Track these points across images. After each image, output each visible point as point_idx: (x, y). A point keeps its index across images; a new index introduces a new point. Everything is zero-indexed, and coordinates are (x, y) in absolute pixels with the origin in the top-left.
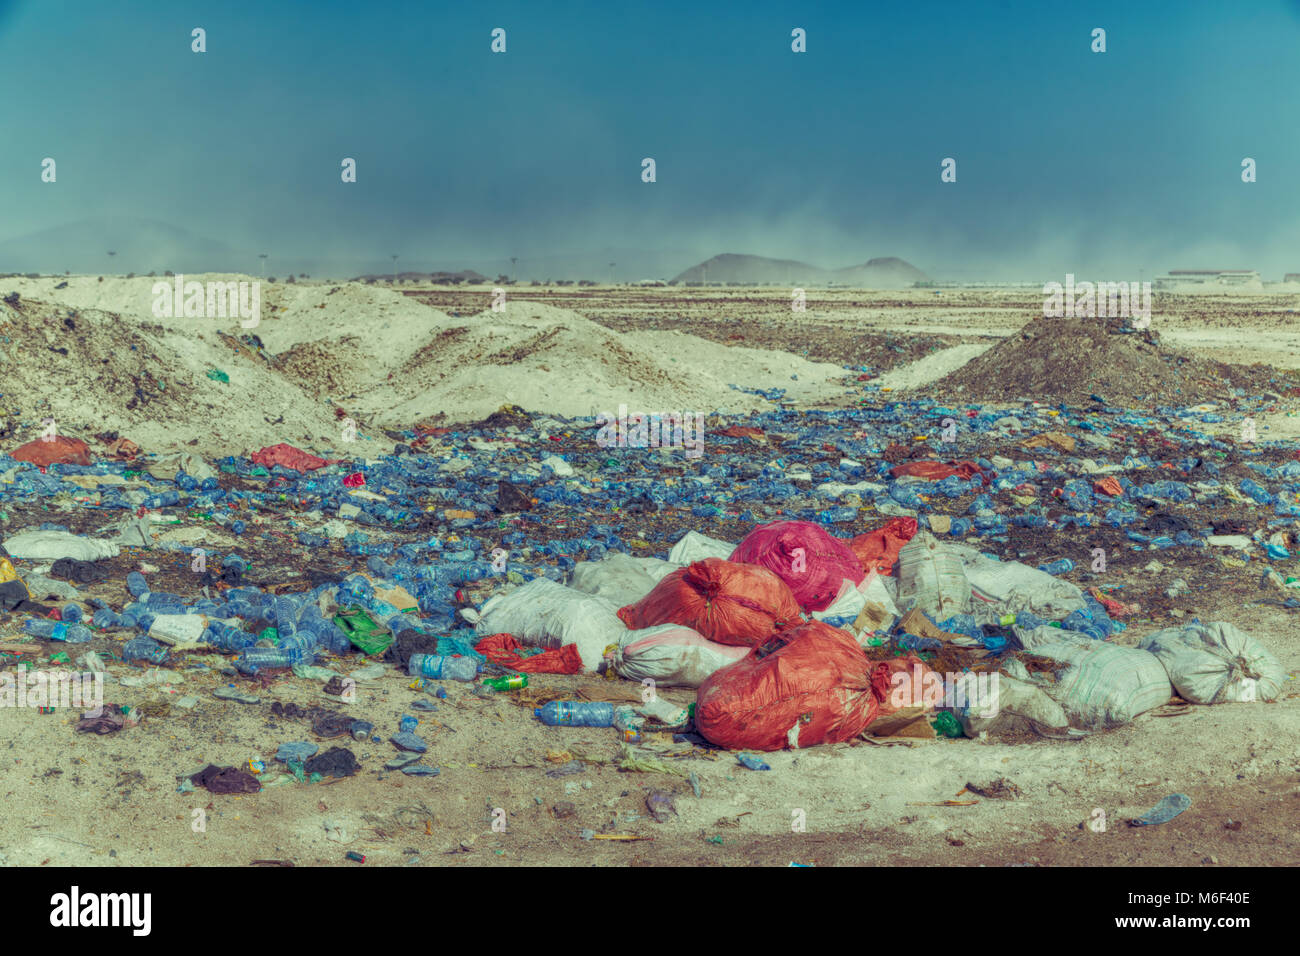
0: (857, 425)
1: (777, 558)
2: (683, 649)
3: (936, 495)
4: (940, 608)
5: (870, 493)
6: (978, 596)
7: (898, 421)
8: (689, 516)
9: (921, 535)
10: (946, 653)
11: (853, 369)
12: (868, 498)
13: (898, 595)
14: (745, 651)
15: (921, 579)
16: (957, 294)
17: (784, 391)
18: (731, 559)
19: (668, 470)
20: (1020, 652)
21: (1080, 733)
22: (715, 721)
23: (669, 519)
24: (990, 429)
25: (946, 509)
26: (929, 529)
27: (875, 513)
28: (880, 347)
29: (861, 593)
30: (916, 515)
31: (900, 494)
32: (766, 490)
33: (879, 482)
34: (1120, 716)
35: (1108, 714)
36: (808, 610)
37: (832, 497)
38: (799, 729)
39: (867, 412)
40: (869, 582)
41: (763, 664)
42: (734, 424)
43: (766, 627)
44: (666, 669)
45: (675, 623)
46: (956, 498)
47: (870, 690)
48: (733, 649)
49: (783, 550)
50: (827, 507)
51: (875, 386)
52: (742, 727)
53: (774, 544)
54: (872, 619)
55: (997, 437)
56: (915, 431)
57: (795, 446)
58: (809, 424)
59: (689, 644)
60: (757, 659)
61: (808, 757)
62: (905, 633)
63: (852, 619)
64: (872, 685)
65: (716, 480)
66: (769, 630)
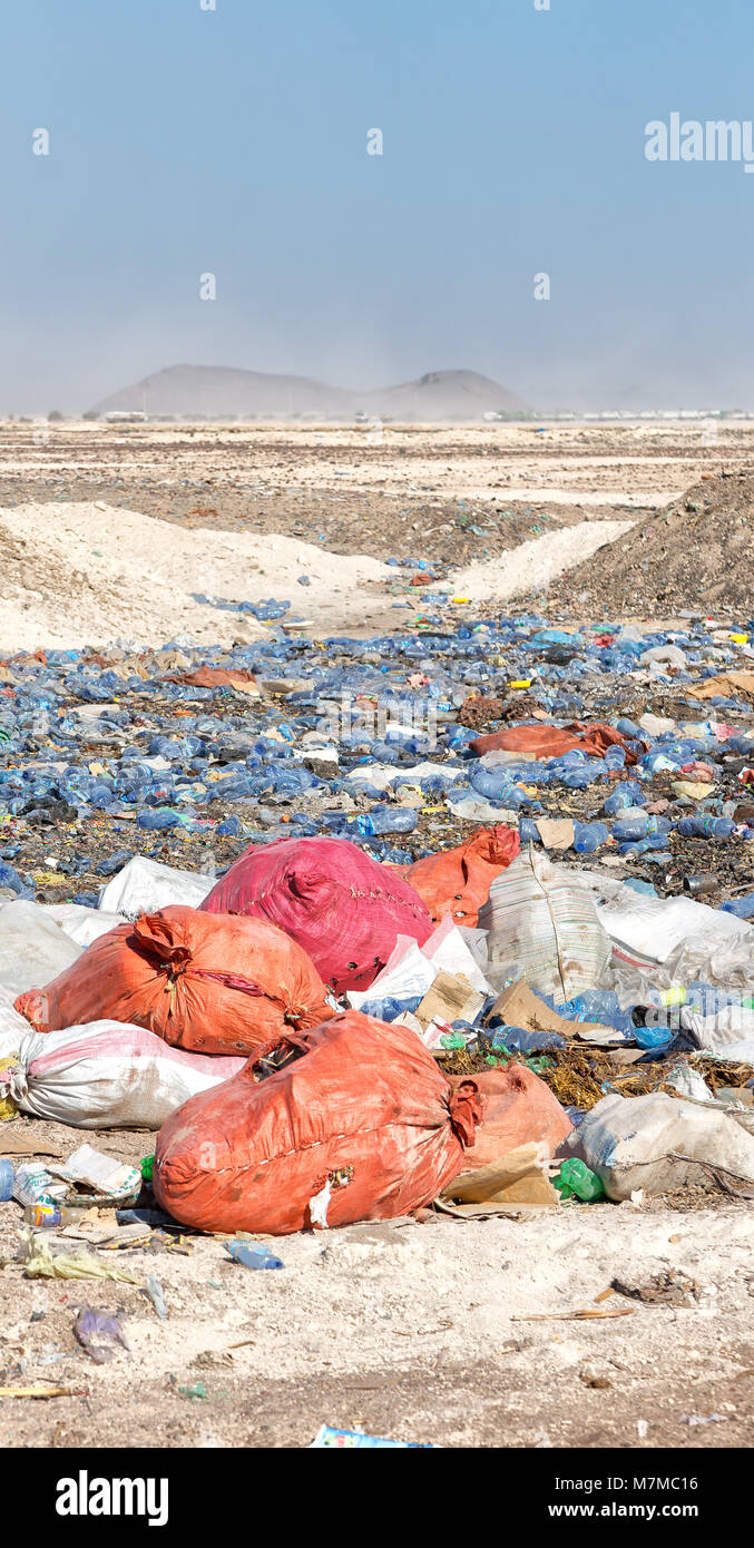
0: (412, 663)
1: (285, 902)
2: (129, 1063)
3: (549, 785)
4: (560, 979)
5: (437, 782)
6: (623, 957)
7: (480, 655)
8: (132, 829)
9: (526, 857)
10: (572, 1056)
11: (402, 565)
12: (436, 790)
13: (490, 959)
14: (239, 1064)
15: (527, 932)
16: (575, 433)
17: (288, 604)
18: (205, 906)
19: (93, 746)
20: (696, 1055)
22: (187, 1187)
23: (98, 833)
24: (635, 668)
25: (565, 808)
26: (539, 844)
27: (448, 816)
28: (448, 528)
29: (429, 958)
30: (515, 820)
31: (487, 783)
32: (263, 780)
33: (453, 764)
36: (339, 985)
37: (375, 791)
38: (329, 1197)
39: (429, 641)
40: (440, 941)
41: (267, 1088)
42: (203, 664)
43: (272, 1024)
44: (101, 1098)
45: (116, 1019)
46: (582, 788)
47: (448, 1127)
48: (215, 1060)
49: (295, 888)
50: (366, 808)
51: (441, 594)
52: (232, 1195)
53: (281, 878)
54: (448, 1003)
55: (647, 680)
56: (509, 672)
57: (310, 702)
58: (331, 663)
59: (138, 1054)
60: (256, 1079)
61: (346, 1244)
62: (503, 1024)
63: (414, 1003)
64: (450, 1119)
65: (177, 763)
66: (276, 1028)
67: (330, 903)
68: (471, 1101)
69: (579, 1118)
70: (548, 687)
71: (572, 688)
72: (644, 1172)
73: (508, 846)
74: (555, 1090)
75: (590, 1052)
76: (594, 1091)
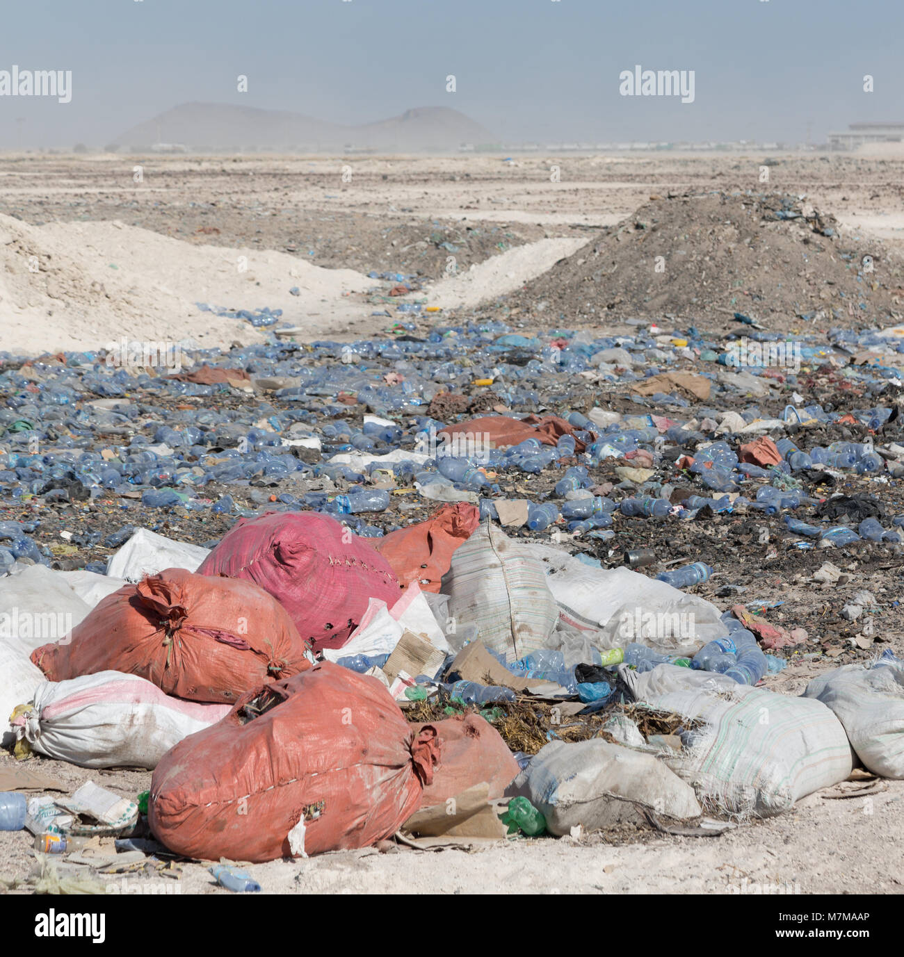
0: (388, 364)
1: (270, 569)
2: (130, 708)
3: (507, 470)
4: (513, 640)
5: (408, 467)
6: (569, 621)
7: (449, 356)
8: (138, 506)
9: (485, 530)
10: (520, 709)
11: (382, 278)
13: (450, 622)
14: (225, 710)
15: (484, 597)
16: (537, 161)
18: (201, 570)
19: (105, 436)
20: (631, 706)
21: (718, 825)
22: (178, 819)
23: (109, 509)
24: (586, 368)
25: (521, 490)
26: (498, 521)
27: (416, 496)
28: (423, 244)
29: (396, 619)
30: (476, 499)
31: (452, 468)
32: (254, 464)
34: (778, 800)
35: (759, 796)
36: (316, 645)
37: (352, 474)
38: (304, 828)
39: (403, 344)
40: (408, 604)
41: (249, 729)
42: (204, 364)
43: (255, 674)
44: (105, 740)
45: (119, 669)
46: (536, 473)
47: (409, 767)
48: (205, 707)
49: (279, 556)
50: (345, 490)
51: (415, 303)
52: (218, 826)
53: (267, 547)
54: (412, 659)
55: (597, 379)
56: (475, 371)
57: (296, 397)
58: (317, 363)
59: (138, 701)
60: (241, 723)
61: (316, 870)
62: (460, 678)
63: (382, 660)
64: (412, 760)
65: (179, 450)
66: (260, 679)
67: (311, 569)
68: (430, 744)
69: (525, 762)
70: (509, 384)
71: (529, 386)
72: (583, 810)
73: (469, 521)
74: (505, 737)
75: (537, 705)
76: (540, 739)
